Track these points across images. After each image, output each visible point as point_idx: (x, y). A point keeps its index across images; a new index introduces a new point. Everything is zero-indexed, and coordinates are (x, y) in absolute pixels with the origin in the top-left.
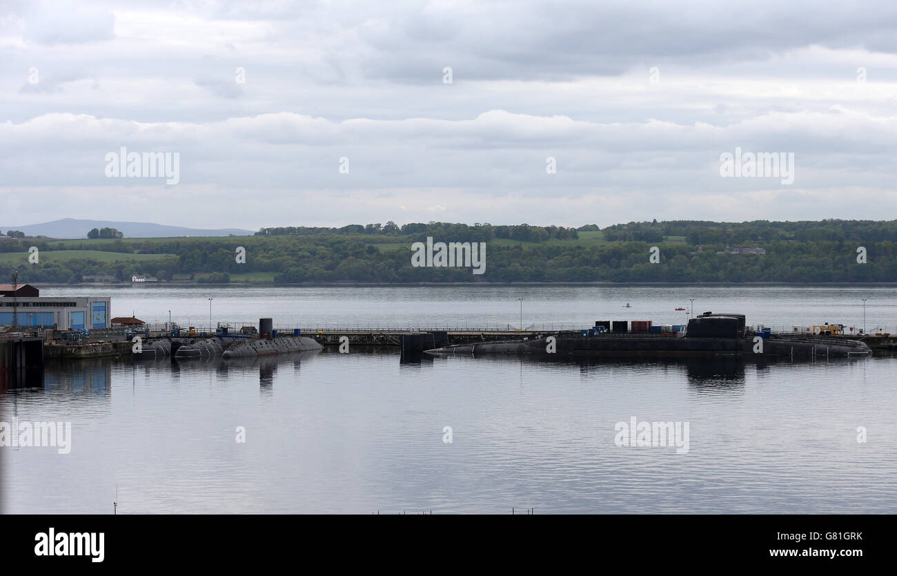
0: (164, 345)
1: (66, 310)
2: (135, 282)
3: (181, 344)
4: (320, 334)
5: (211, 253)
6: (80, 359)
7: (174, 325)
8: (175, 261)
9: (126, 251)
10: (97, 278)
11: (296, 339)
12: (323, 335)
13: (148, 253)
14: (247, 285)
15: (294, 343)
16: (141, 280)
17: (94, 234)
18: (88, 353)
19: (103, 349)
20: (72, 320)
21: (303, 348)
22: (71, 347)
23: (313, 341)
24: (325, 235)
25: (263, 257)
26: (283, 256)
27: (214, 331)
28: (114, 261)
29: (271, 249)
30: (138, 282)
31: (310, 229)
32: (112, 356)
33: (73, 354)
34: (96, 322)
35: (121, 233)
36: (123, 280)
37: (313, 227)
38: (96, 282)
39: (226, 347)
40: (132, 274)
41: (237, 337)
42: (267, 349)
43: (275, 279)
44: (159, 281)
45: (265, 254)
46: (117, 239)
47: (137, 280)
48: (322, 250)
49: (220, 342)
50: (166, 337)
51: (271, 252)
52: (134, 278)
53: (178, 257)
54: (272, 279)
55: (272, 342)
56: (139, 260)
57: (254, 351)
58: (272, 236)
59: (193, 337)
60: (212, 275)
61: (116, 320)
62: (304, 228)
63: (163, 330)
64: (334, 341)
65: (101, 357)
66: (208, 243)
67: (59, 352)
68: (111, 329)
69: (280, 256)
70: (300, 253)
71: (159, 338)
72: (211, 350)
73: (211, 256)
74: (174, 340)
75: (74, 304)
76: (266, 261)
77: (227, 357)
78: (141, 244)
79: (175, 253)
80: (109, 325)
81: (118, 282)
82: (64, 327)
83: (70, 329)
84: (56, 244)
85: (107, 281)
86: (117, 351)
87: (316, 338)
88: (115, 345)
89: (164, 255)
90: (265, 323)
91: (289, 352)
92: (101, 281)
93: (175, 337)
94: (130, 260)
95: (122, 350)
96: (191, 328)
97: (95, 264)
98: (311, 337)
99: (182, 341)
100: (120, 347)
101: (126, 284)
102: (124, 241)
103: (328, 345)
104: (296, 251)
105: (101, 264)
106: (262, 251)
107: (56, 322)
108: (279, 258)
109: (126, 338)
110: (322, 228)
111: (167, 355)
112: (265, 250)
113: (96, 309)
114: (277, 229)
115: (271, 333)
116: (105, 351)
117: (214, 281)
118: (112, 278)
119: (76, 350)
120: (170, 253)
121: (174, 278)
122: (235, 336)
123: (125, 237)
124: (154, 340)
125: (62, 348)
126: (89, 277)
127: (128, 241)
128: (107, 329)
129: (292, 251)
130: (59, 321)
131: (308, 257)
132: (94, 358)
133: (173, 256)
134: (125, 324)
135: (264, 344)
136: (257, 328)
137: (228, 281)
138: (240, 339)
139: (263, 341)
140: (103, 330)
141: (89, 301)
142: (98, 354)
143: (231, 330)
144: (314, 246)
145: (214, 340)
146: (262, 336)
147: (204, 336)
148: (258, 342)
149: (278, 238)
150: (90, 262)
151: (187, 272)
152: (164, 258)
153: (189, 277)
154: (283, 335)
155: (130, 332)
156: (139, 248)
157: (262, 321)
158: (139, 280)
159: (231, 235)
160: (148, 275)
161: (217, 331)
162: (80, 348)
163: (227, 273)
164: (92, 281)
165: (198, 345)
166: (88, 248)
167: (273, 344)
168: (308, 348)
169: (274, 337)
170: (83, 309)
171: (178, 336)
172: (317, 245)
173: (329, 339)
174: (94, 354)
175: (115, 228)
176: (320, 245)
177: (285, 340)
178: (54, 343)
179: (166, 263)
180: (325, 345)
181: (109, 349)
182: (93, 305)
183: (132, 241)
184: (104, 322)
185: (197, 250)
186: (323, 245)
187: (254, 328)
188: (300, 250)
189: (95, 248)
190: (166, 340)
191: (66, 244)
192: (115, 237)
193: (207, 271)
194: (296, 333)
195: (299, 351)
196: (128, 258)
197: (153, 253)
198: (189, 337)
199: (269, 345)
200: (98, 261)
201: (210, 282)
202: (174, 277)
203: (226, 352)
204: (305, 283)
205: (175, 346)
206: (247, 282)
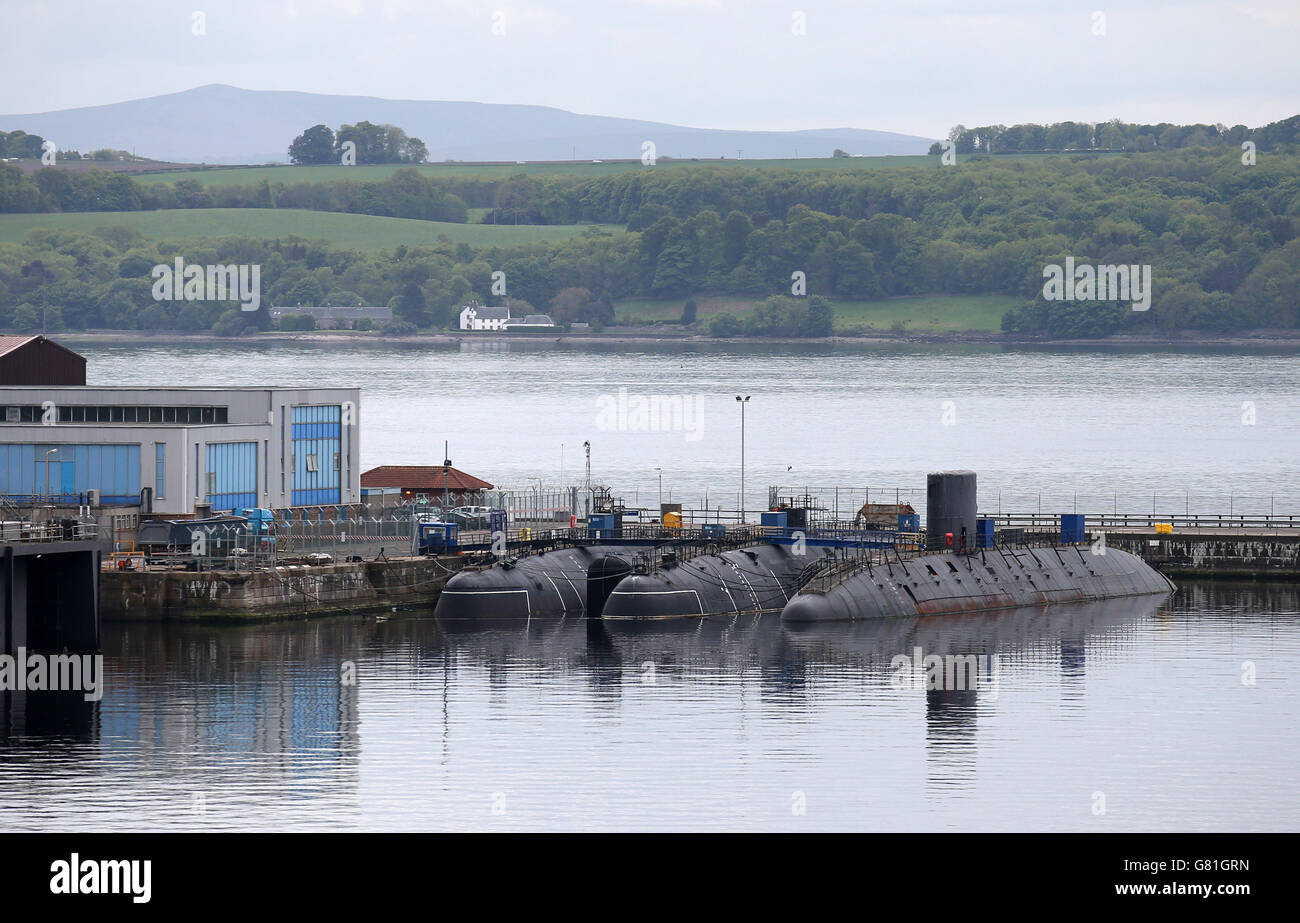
0: (563, 569)
1: (189, 437)
2: (470, 331)
3: (625, 569)
4: (1161, 537)
5: (760, 221)
6: (237, 622)
7: (602, 497)
8: (624, 251)
9: (437, 214)
10: (326, 315)
11: (1069, 553)
12: (1174, 538)
13: (521, 220)
14: (900, 344)
15: (1055, 568)
16: (495, 324)
17: (314, 147)
18: (270, 600)
19: (329, 583)
20: (211, 477)
21: (1093, 590)
22: (203, 579)
23: (1133, 561)
24: (1202, 155)
25: (960, 238)
26: (1036, 234)
27: (754, 519)
28: (392, 252)
29: (990, 210)
30: (484, 333)
31: (1146, 129)
32: (362, 612)
33: (214, 606)
34: (305, 482)
35: (416, 142)
36: (425, 323)
37: (1154, 123)
38: (320, 329)
39: (799, 578)
40: (458, 298)
41: (838, 544)
42: (957, 590)
43: (1008, 322)
44: (563, 328)
45: (969, 228)
46: (405, 168)
47: (478, 325)
48: (1190, 212)
49: (776, 561)
50: (570, 541)
51: (996, 219)
52: (468, 318)
53: (635, 236)
54: (994, 324)
55: (975, 563)
56: (487, 246)
57: (903, 599)
58: (1000, 159)
59: (673, 544)
60: (762, 304)
61: (379, 476)
62: (1120, 126)
63: (561, 516)
64: (1218, 563)
65: (320, 615)
66: (750, 182)
67: (159, 598)
68: (361, 511)
69: (1024, 235)
70: (1105, 225)
71: (541, 545)
72: (739, 591)
73: (760, 231)
74: (600, 552)
75: (220, 415)
76: (973, 253)
77: (801, 621)
78: (494, 185)
79: (623, 221)
80: (351, 497)
81: (411, 332)
82: (181, 500)
83: (204, 510)
84: (170, 183)
85: (363, 326)
86: (382, 594)
87: (1145, 552)
88: (374, 573)
89: (584, 228)
90: (948, 490)
91: (1039, 605)
92: (340, 326)
93: (603, 542)
94: (453, 248)
95: (402, 588)
96: (666, 509)
97: (316, 260)
98: (1127, 547)
99: (628, 555)
100: (395, 581)
101: (439, 338)
102: (427, 174)
103: (1194, 577)
104: (1089, 217)
105: (342, 264)
106: (959, 216)
107: (148, 480)
108: (1021, 242)
109: (416, 544)
110: (1189, 131)
111: (573, 610)
112: (967, 211)
113: (306, 433)
114: (1017, 131)
115: (972, 529)
116: (340, 594)
117: (772, 331)
118: (384, 315)
119: (221, 590)
120: (605, 221)
121: (619, 318)
122: (828, 540)
123: (431, 158)
124: (523, 555)
125: (171, 580)
126: (296, 312)
127: (444, 175)
128: (345, 512)
129: (1073, 217)
130: (160, 477)
131: (1135, 240)
132: (292, 620)
133: (619, 231)
134: (414, 491)
135: (943, 571)
136: (921, 509)
137: (826, 330)
138: (852, 553)
139: (938, 560)
140: (332, 512)
141: (278, 400)
142: (305, 603)
143: (819, 516)
144: (1157, 198)
145: (752, 556)
146: (935, 540)
147: (715, 539)
148: (921, 562)
149: (1019, 168)
150: (297, 253)
151: (668, 294)
152: (582, 241)
153: (675, 312)
154: (1016, 538)
155: (434, 520)
156: (488, 202)
157: (938, 485)
158: (487, 324)
159: (838, 153)
160: (522, 303)
161: (766, 519)
162: (238, 582)
163: (824, 300)
164: (307, 324)
165: (690, 574)
166: (290, 200)
167: (980, 571)
168: (1113, 589)
169: (982, 542)
170: (251, 433)
171: (615, 538)
172: (1170, 193)
173: (1199, 554)
174: (294, 603)
175: (396, 124)
176: (1180, 193)
177: (1025, 556)
178: (138, 563)
179: (588, 260)
180: (1176, 577)
181: (352, 586)
182: (292, 417)
183: (461, 176)
184: (333, 483)
185: (707, 212)
186: (1193, 193)
187: (908, 512)
188: (1105, 210)
189: (317, 200)
190: (571, 554)
191: (207, 183)
192: (397, 160)
193: (746, 292)
194: (1072, 530)
195: (1079, 601)
196: (442, 238)
197: (539, 220)
198: (657, 544)
199: (961, 574)
200: (331, 249)
201: (758, 333)
202: (621, 311)
203: (796, 601)
204: (1119, 339)
205: (604, 577)
206: (898, 332)
